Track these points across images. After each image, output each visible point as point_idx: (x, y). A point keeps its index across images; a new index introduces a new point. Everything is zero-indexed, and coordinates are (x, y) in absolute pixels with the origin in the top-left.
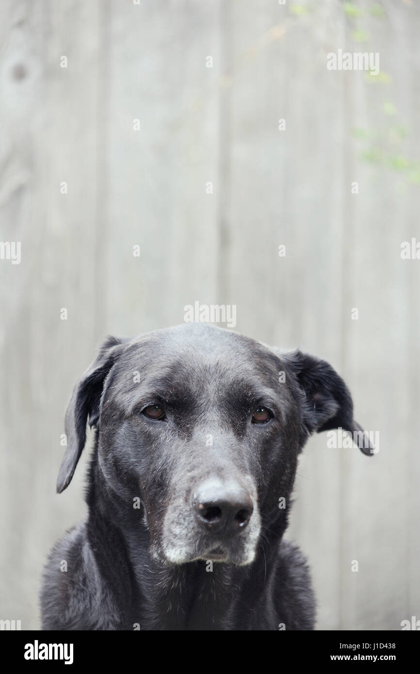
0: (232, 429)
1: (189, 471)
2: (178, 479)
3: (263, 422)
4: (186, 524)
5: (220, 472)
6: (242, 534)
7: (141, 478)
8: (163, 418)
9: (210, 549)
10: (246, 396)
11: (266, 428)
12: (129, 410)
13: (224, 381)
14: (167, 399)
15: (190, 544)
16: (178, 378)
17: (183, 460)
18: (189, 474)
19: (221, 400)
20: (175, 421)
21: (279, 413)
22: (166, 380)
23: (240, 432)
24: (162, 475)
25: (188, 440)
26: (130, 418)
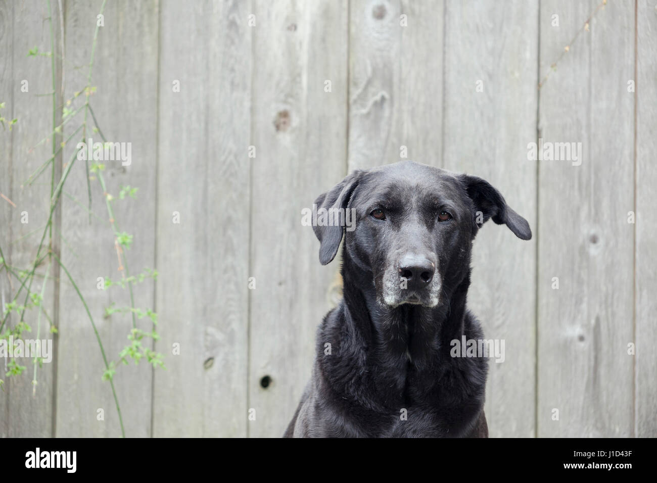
0: (425, 225)
1: (397, 249)
2: (391, 255)
3: (445, 220)
4: (394, 281)
5: (414, 250)
6: (427, 287)
7: (370, 257)
8: (384, 219)
9: (409, 296)
10: (434, 204)
11: (447, 224)
12: (363, 214)
13: (421, 196)
14: (387, 207)
15: (397, 294)
16: (394, 194)
17: (394, 243)
18: (397, 251)
19: (419, 207)
20: (391, 220)
21: (455, 214)
22: (387, 195)
23: (430, 227)
24: (382, 254)
25: (398, 231)
26: (364, 219)
